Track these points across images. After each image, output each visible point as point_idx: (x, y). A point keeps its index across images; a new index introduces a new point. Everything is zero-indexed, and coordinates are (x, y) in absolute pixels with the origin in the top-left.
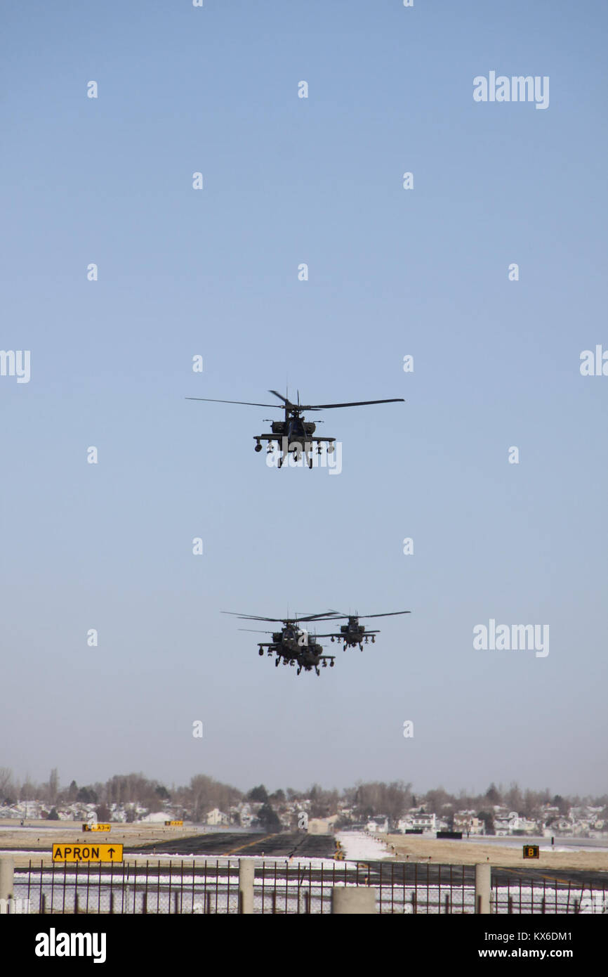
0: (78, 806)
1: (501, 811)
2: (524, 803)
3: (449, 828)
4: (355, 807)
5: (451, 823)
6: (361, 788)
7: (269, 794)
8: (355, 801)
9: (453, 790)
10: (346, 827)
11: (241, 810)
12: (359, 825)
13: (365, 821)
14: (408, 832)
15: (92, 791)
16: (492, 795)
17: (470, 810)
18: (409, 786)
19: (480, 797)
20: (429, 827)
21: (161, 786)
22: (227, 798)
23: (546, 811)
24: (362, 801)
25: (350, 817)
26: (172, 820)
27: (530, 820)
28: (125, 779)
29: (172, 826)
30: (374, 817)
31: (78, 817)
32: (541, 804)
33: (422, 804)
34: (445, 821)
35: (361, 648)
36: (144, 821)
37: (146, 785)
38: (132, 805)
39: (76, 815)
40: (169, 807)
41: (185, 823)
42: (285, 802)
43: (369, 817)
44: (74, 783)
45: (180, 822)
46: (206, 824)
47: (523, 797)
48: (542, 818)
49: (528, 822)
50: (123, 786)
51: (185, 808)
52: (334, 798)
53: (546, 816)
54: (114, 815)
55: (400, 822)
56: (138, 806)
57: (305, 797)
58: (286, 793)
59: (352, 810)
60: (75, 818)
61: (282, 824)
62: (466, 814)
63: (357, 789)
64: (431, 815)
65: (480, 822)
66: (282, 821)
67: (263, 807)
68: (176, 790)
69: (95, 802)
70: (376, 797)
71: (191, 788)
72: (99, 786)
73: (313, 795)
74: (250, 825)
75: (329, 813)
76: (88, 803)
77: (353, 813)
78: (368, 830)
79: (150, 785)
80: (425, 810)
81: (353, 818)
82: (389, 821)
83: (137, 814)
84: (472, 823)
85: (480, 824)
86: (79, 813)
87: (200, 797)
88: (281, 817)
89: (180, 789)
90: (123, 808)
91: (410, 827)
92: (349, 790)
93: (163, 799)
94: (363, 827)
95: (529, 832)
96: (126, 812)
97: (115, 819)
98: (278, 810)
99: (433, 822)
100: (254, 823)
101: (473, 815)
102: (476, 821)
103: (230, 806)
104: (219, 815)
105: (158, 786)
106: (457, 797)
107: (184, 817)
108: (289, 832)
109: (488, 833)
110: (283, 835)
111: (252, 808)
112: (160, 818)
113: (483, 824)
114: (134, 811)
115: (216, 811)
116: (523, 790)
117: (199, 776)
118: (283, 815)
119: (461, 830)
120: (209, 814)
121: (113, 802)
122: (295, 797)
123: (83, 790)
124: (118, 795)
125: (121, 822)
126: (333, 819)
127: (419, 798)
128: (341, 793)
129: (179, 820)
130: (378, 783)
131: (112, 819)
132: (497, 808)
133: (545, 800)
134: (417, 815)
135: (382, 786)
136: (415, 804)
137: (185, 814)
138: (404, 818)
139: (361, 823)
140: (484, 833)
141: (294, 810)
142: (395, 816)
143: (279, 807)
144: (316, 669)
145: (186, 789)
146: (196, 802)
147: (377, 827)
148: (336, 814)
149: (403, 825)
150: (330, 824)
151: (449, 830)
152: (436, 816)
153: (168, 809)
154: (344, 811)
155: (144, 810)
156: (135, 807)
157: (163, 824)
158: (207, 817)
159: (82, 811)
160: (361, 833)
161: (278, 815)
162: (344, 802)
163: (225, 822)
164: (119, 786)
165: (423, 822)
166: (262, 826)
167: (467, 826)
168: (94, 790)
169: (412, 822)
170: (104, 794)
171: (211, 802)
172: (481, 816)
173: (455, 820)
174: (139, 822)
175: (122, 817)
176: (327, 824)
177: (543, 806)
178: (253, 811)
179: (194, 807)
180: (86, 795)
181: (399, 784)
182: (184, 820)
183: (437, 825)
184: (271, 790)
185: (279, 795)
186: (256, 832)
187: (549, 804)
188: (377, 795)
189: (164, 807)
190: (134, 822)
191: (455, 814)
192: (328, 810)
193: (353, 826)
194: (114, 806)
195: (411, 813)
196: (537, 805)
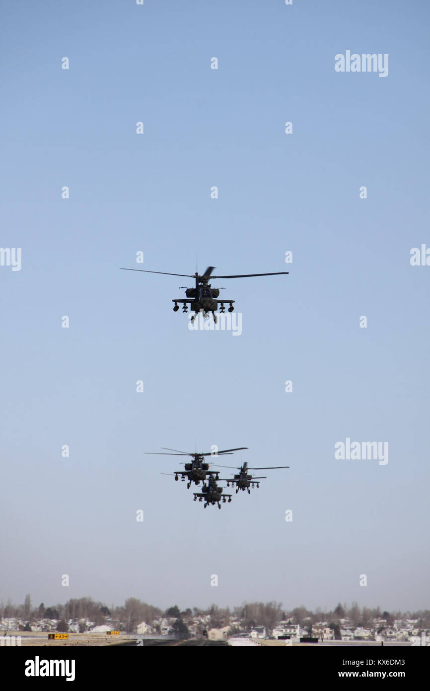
0: (45, 621)
1: (346, 623)
2: (362, 617)
3: (309, 635)
4: (242, 620)
5: (310, 631)
6: (246, 607)
7: (181, 611)
8: (242, 616)
9: (311, 608)
10: (235, 635)
11: (161, 623)
12: (245, 634)
13: (249, 630)
14: (280, 638)
15: (55, 611)
16: (339, 611)
17: (323, 622)
18: (280, 605)
19: (331, 613)
20: (295, 635)
21: (104, 606)
22: (150, 614)
23: (377, 623)
24: (247, 617)
25: (238, 628)
26: (112, 631)
27: (366, 629)
28: (79, 601)
29: (112, 635)
30: (256, 627)
31: (45, 629)
32: (374, 618)
33: (289, 618)
34: (306, 630)
35: (249, 492)
36: (91, 631)
37: (94, 605)
38: (83, 620)
39: (44, 627)
40: (110, 621)
41: (121, 633)
42: (192, 617)
43: (252, 627)
44: (42, 605)
45: (118, 632)
46: (136, 633)
47: (361, 613)
48: (375, 628)
49: (365, 630)
50: (77, 607)
51: (121, 622)
52: (227, 614)
53: (378, 626)
54: (71, 628)
55: (274, 630)
56: (87, 621)
57: (205, 614)
58: (193, 612)
59: (240, 623)
60: (43, 630)
61: (190, 633)
62: (321, 625)
63: (243, 607)
64: (296, 626)
65: (331, 630)
66: (190, 631)
67: (177, 621)
68: (115, 609)
69: (57, 618)
70: (257, 613)
71: (125, 608)
72: (60, 607)
73: (212, 612)
74: (167, 634)
75: (223, 625)
76: (53, 618)
77: (241, 625)
78: (251, 637)
79: (96, 606)
80: (292, 622)
81: (240, 628)
82: (266, 630)
83: (87, 626)
84: (325, 631)
85: (331, 632)
86: (45, 626)
87: (132, 615)
88: (190, 628)
89: (117, 608)
90: (77, 622)
91: (281, 634)
92: (238, 608)
93: (106, 616)
94: (248, 635)
95: (365, 638)
96: (79, 625)
97: (71, 630)
98: (187, 622)
99: (298, 631)
100: (170, 633)
101: (326, 626)
102: (328, 630)
103: (153, 620)
104: (145, 626)
105: (102, 606)
106: (315, 613)
107: (121, 629)
108: (195, 639)
109: (336, 639)
110: (191, 641)
111: (169, 622)
112: (103, 629)
113: (333, 632)
114: (85, 624)
115: (144, 624)
116: (361, 608)
117: (131, 599)
118: (190, 626)
119: (317, 637)
120: (139, 626)
121: (70, 618)
122: (200, 614)
123: (49, 609)
124: (74, 614)
125: (76, 632)
126: (227, 629)
127: (288, 613)
128: (232, 610)
129: (117, 630)
130: (258, 603)
131: (69, 631)
132: (343, 621)
133: (377, 615)
134: (286, 625)
135: (261, 605)
136: (284, 618)
137: (121, 626)
138: (277, 628)
139: (246, 632)
140: (334, 638)
141: (198, 623)
142: (270, 627)
143: (188, 620)
144: (218, 504)
145: (122, 608)
146: (129, 617)
147: (258, 634)
148: (228, 625)
149: (276, 633)
150: (224, 633)
151: (309, 637)
152: (300, 626)
153: (109, 623)
154: (234, 623)
155: (92, 624)
156: (85, 621)
157: (106, 634)
158: (137, 628)
159: (48, 625)
160: (246, 639)
161: (187, 626)
162: (234, 617)
163: (150, 632)
164: (74, 607)
165: (290, 631)
166: (176, 634)
167: (321, 634)
168: (57, 610)
169: (282, 631)
170: (63, 613)
171: (140, 618)
172: (331, 626)
173: (313, 629)
174: (88, 632)
175: (76, 629)
176: (221, 633)
177: (375, 619)
178: (169, 624)
179: (127, 621)
180: (50, 613)
181: (274, 603)
182: (121, 630)
183: (301, 633)
184: (182, 609)
185: (188, 612)
186: (172, 639)
187: (379, 618)
188: (257, 611)
189: (106, 621)
190: (85, 632)
191: (313, 625)
192: (222, 622)
193: (241, 634)
194: (71, 621)
195: (282, 624)
196: (371, 618)
